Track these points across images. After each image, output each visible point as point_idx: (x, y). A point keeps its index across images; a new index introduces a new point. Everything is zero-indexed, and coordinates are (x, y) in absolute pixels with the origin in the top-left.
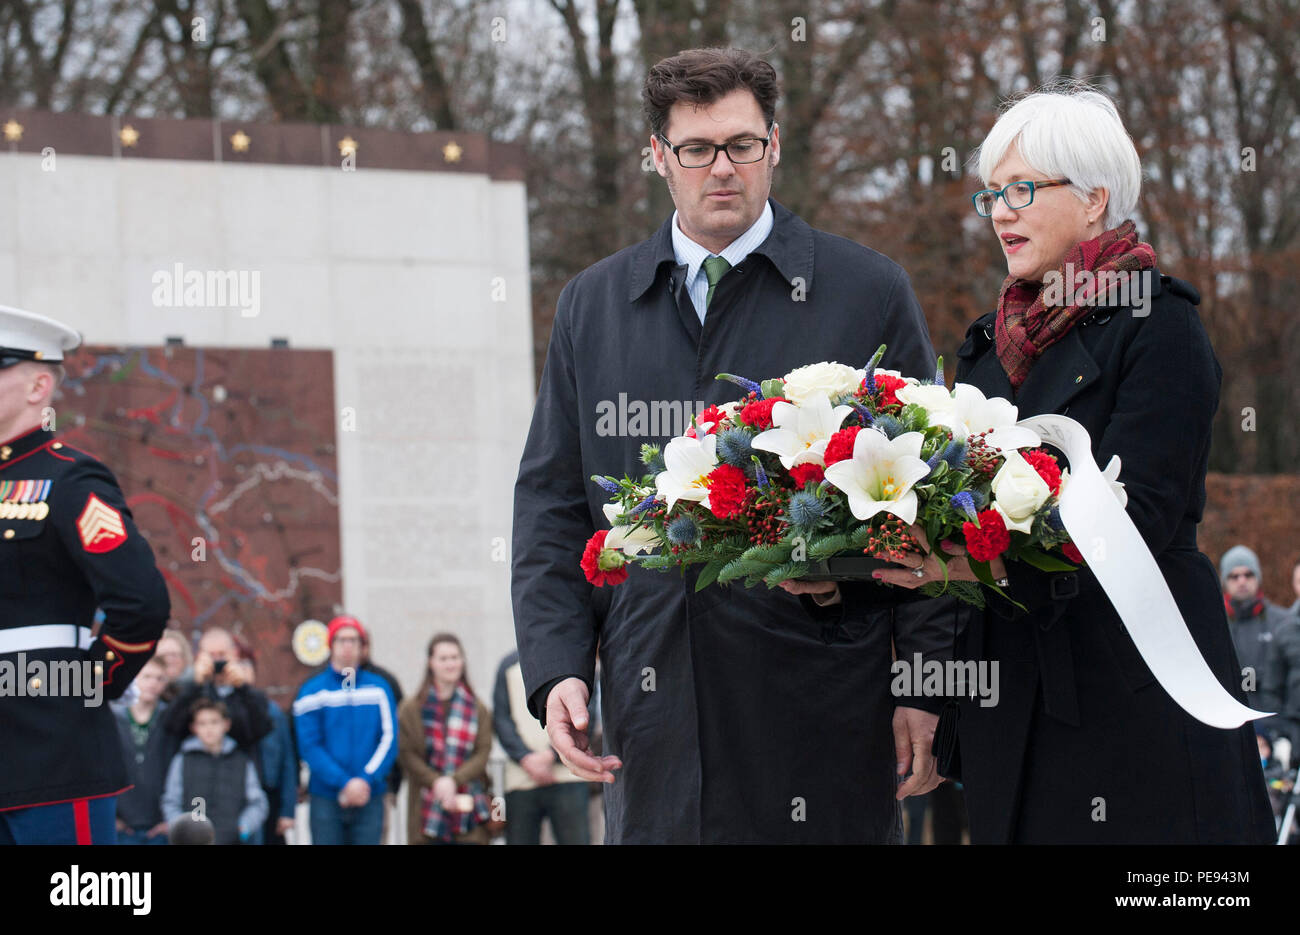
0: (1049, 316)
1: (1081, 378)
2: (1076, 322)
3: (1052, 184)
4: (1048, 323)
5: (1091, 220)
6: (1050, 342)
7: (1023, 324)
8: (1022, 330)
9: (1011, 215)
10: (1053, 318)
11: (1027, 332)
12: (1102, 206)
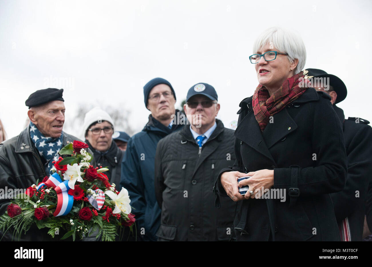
0: (275, 104)
1: (290, 128)
2: (286, 106)
3: (282, 54)
4: (275, 106)
5: (292, 69)
6: (275, 113)
7: (265, 105)
8: (265, 107)
9: (266, 63)
10: (277, 104)
11: (267, 108)
12: (296, 65)
